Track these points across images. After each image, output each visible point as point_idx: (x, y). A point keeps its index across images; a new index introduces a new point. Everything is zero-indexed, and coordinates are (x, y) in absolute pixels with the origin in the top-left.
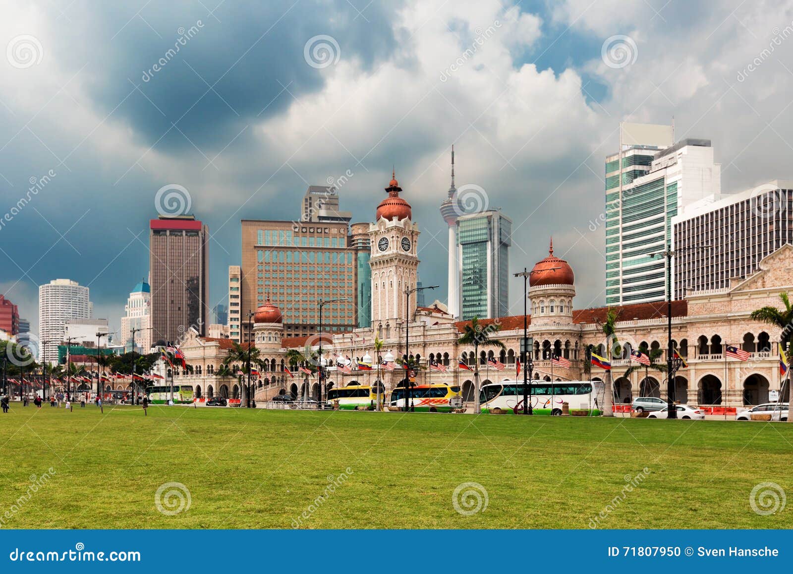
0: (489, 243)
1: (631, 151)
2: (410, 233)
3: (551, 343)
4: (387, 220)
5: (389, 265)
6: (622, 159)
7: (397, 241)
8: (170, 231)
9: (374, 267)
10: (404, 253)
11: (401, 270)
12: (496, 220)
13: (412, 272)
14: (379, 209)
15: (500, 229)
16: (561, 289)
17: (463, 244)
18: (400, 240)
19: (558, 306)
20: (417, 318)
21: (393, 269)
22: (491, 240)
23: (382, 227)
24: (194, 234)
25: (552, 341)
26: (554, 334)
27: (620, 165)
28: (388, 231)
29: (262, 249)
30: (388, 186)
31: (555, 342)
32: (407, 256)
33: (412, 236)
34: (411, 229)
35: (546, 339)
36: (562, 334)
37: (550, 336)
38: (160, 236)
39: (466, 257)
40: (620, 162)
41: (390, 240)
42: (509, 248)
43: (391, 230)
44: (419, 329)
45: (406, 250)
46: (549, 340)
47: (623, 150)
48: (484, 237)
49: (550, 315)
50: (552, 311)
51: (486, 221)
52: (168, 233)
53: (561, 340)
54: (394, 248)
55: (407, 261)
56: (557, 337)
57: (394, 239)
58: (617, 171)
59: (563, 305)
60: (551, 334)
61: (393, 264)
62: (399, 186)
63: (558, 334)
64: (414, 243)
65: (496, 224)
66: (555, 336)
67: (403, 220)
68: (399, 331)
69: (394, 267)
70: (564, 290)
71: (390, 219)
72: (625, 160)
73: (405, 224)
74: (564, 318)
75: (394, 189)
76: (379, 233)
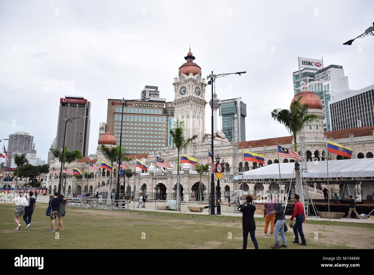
0: (236, 114)
1: (304, 70)
2: (200, 84)
3: (312, 153)
4: (185, 75)
5: (186, 104)
6: (301, 74)
7: (193, 88)
8: (70, 104)
9: (177, 106)
10: (197, 96)
11: (195, 107)
12: (239, 104)
13: (202, 109)
14: (180, 69)
15: (241, 108)
16: (317, 112)
17: (222, 115)
18: (194, 87)
19: (315, 125)
20: (206, 140)
21: (189, 106)
22: (236, 113)
23: (182, 80)
24: (82, 106)
25: (313, 152)
26: (314, 145)
27: (300, 77)
28: (186, 82)
29: (117, 114)
30: (186, 56)
31: (315, 152)
32: (198, 98)
33: (202, 86)
34: (201, 82)
35: (308, 149)
36: (320, 145)
37: (311, 147)
38: (65, 106)
39: (224, 122)
40: (300, 75)
41: (187, 87)
42: (245, 117)
43: (188, 81)
44: (207, 146)
45: (198, 95)
46: (311, 151)
47: (301, 70)
48: (233, 112)
49: (310, 131)
50: (311, 128)
51: (234, 103)
52: (69, 105)
53: (319, 150)
54: (190, 92)
55: (199, 102)
56: (316, 148)
57: (190, 86)
58: (299, 79)
59: (318, 124)
60: (311, 146)
61: (189, 103)
62: (193, 56)
63: (317, 145)
64: (203, 91)
65: (239, 106)
66: (315, 147)
67: (196, 76)
68: (194, 148)
69: (190, 105)
70: (318, 113)
71: (188, 74)
72: (302, 74)
73: (197, 78)
74: (320, 134)
75: (190, 57)
76: (180, 84)
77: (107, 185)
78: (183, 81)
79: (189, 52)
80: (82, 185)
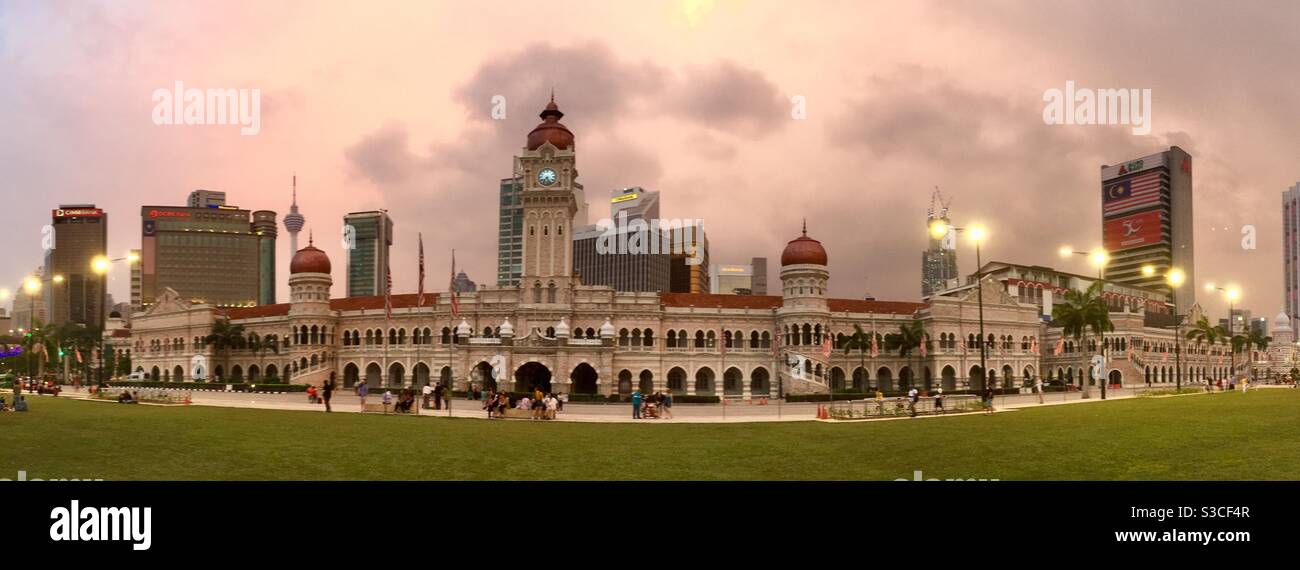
0: (377, 240)
4: (556, 148)
5: (558, 204)
12: (383, 220)
21: (564, 210)
22: (378, 237)
23: (548, 154)
24: (94, 221)
28: (558, 161)
30: (544, 110)
38: (62, 224)
43: (565, 160)
51: (374, 220)
52: (69, 221)
54: (566, 184)
61: (565, 204)
62: (559, 110)
65: (383, 224)
75: (552, 114)
76: (540, 161)
77: (312, 365)
78: (547, 158)
79: (550, 101)
80: (227, 365)
